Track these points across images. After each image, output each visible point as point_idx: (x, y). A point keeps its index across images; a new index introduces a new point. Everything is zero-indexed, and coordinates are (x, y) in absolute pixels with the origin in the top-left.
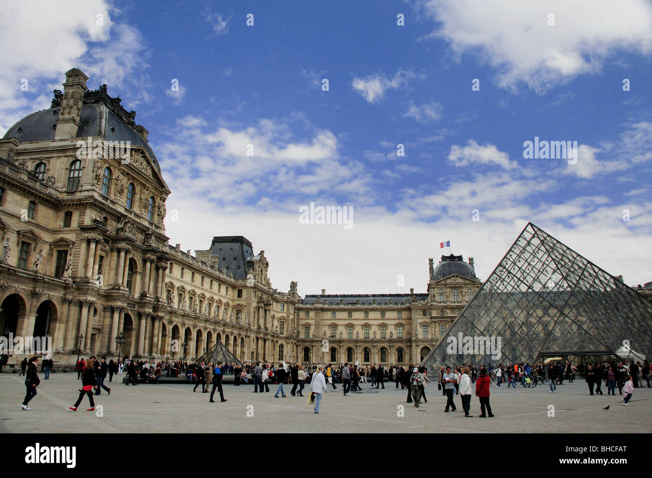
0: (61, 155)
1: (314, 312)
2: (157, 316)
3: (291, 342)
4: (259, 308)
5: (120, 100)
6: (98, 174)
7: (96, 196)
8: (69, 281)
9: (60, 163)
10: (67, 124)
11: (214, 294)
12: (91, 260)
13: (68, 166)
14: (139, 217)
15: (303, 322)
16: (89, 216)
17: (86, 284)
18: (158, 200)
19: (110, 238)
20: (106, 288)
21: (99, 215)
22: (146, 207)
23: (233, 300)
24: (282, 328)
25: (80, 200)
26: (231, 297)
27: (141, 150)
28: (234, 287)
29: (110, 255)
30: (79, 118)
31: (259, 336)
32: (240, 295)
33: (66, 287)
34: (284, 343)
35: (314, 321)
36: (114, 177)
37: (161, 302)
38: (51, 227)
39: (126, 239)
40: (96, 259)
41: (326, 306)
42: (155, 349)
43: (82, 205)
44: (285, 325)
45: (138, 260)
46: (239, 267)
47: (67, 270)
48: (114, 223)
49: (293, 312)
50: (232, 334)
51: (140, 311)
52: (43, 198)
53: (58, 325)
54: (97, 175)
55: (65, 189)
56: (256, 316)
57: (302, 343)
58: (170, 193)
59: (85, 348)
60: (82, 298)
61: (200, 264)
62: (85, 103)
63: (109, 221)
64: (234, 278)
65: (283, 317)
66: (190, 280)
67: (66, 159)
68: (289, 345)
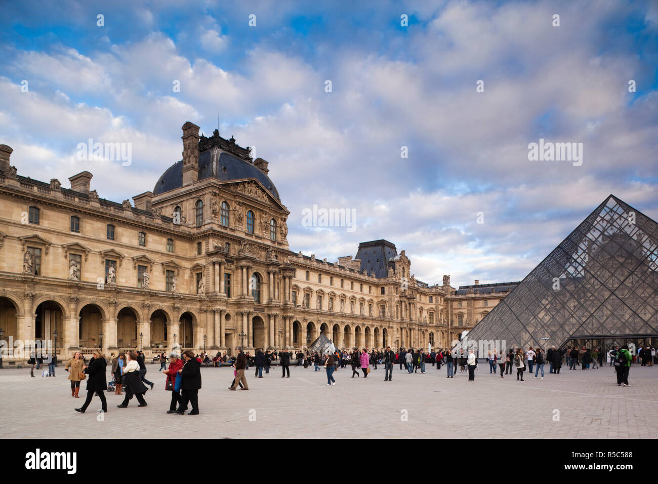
0: (188, 198)
1: (466, 302)
2: (287, 316)
3: (440, 330)
4: (401, 302)
5: (235, 140)
6: (214, 208)
7: (216, 228)
8: (202, 296)
9: (189, 205)
10: (189, 172)
11: (356, 293)
12: (217, 278)
13: (194, 206)
14: (260, 238)
15: (456, 311)
16: (212, 244)
17: (216, 297)
18: (279, 221)
19: (233, 259)
20: (236, 298)
21: (221, 242)
22: (266, 229)
23: (377, 297)
24: (431, 317)
25: (204, 232)
26: (375, 295)
27: (254, 182)
28: (377, 286)
29: (236, 272)
30: (198, 164)
31: (403, 326)
32: (383, 292)
33: (201, 301)
34: (434, 331)
35: (466, 310)
36: (231, 209)
37: (289, 305)
38: (188, 256)
39: (246, 258)
40: (221, 277)
41: (478, 295)
42: (288, 342)
43: (206, 236)
44: (434, 315)
45: (263, 273)
46: (381, 268)
47: (200, 288)
48: (237, 247)
49: (442, 303)
50: (372, 326)
51: (269, 313)
52: (177, 235)
53: (199, 329)
54: (213, 210)
55: (195, 225)
56: (399, 309)
57: (456, 330)
58: (289, 213)
59: (221, 345)
60: (214, 308)
61: (338, 269)
62: (200, 151)
63: (232, 246)
64: (377, 277)
65: (432, 308)
66: (329, 284)
67: (192, 200)
68: (439, 333)
